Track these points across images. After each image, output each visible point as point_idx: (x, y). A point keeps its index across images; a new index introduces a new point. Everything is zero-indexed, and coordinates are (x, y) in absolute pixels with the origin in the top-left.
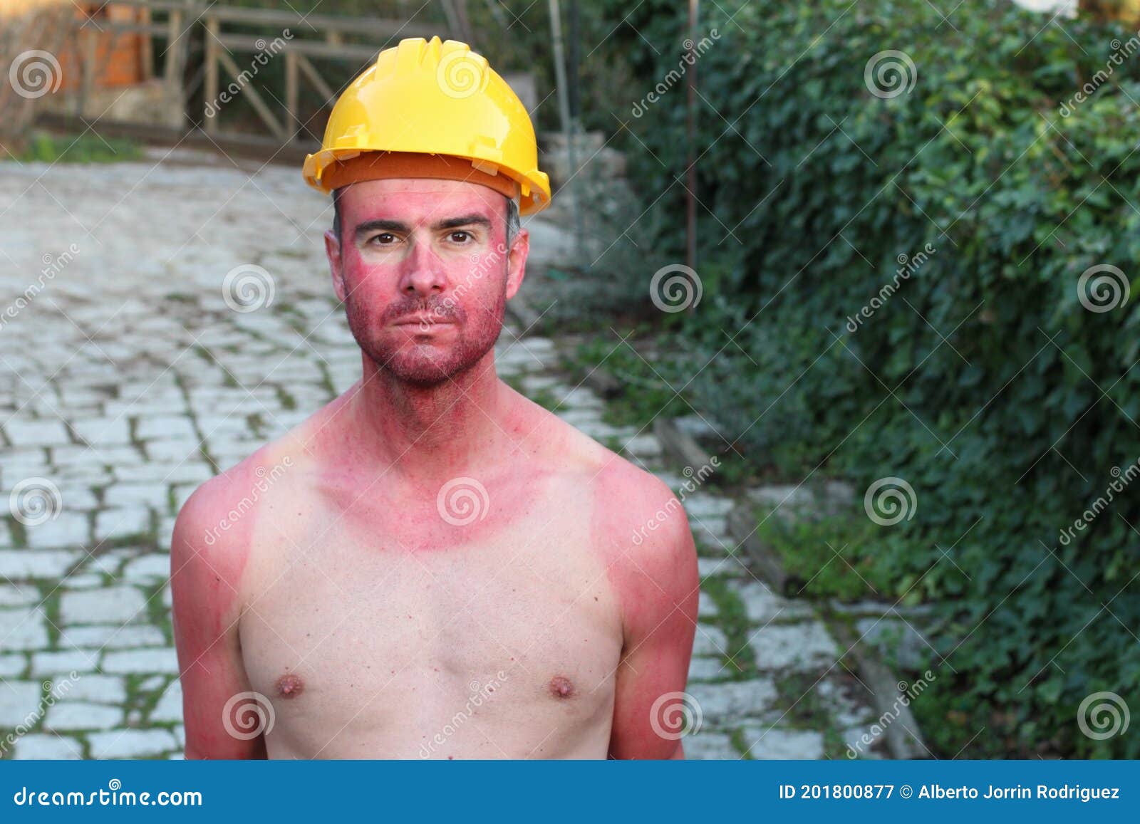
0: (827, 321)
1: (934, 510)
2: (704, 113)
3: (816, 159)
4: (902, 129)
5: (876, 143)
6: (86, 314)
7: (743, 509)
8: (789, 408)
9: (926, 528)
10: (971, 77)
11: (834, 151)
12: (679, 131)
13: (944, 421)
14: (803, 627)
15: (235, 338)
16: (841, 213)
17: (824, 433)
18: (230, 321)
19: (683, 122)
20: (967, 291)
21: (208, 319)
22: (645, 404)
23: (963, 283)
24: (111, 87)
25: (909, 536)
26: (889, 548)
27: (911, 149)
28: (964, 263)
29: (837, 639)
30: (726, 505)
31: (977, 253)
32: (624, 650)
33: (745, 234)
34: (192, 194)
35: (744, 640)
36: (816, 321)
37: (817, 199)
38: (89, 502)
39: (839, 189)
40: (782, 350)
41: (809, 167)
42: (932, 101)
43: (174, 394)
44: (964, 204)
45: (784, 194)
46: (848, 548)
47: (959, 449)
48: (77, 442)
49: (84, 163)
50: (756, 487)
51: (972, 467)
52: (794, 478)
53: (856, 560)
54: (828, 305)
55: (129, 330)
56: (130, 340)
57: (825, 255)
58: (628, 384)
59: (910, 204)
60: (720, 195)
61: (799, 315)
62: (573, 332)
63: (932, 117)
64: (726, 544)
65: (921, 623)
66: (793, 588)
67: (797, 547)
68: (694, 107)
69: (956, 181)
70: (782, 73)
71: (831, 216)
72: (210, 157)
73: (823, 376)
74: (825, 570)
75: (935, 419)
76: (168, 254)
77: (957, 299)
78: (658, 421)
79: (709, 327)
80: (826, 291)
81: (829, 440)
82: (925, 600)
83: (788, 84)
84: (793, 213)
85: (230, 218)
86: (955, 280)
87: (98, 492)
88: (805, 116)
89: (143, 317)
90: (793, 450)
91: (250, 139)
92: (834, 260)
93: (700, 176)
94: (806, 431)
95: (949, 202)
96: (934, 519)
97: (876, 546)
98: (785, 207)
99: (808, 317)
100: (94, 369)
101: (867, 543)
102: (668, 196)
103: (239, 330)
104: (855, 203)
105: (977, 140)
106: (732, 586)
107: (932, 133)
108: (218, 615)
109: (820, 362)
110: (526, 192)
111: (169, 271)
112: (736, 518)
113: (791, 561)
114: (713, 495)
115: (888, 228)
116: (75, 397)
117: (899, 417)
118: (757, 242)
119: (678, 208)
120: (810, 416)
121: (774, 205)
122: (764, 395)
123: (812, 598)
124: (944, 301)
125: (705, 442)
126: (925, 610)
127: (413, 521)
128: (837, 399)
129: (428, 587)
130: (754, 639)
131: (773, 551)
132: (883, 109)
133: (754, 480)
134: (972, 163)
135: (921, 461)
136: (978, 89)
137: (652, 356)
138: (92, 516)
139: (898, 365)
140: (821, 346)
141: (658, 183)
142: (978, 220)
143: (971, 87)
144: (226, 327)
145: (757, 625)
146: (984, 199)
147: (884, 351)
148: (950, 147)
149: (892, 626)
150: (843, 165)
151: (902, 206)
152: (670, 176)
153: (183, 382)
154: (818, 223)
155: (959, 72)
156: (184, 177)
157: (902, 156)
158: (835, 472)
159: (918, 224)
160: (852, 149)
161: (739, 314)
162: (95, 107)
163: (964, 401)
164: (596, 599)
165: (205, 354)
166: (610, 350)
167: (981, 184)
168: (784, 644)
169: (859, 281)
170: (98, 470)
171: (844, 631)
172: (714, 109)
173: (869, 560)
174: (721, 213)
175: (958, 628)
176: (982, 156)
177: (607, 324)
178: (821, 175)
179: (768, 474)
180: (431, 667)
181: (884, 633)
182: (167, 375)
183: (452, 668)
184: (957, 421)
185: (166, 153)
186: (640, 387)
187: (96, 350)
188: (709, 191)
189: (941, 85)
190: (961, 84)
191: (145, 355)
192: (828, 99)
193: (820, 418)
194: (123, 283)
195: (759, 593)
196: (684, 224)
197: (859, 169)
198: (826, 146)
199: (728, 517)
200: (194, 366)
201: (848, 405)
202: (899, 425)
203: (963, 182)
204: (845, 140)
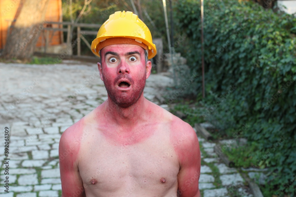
0: (239, 97)
1: (268, 144)
2: (206, 45)
3: (235, 55)
4: (257, 45)
5: (250, 50)
6: (47, 102)
7: (218, 145)
8: (230, 120)
9: (266, 149)
10: (274, 31)
11: (239, 53)
12: (200, 50)
13: (270, 121)
14: (234, 175)
15: (86, 107)
16: (242, 68)
17: (239, 126)
18: (84, 102)
19: (201, 48)
20: (275, 86)
21: (79, 102)
22: (192, 120)
23: (273, 83)
24: (53, 45)
25: (262, 151)
26: (256, 154)
27: (259, 50)
28: (273, 78)
29: (243, 177)
30: (214, 145)
31: (277, 75)
32: (180, 169)
33: (217, 77)
34: (75, 71)
35: (219, 178)
36: (236, 97)
37: (235, 66)
38: (49, 148)
39: (241, 62)
40: (227, 105)
41: (233, 57)
42: (264, 37)
43: (70, 121)
44: (273, 63)
45: (227, 65)
46: (246, 155)
47: (274, 128)
48: (45, 133)
49: (47, 64)
50: (221, 140)
51: (278, 132)
52: (231, 138)
53: (248, 157)
54: (239, 93)
55: (58, 105)
56: (59, 108)
57: (237, 80)
58: (188, 115)
59: (259, 65)
60: (210, 66)
61: (232, 96)
62: (173, 103)
63: (264, 41)
64: (214, 154)
65: (265, 173)
66: (231, 165)
67: (232, 154)
68: (203, 43)
69: (271, 57)
70: (225, 33)
71: (239, 70)
72: (79, 62)
73: (238, 111)
74: (240, 160)
75: (268, 121)
76: (68, 86)
77: (272, 88)
78: (196, 124)
79: (209, 100)
80: (238, 89)
81: (240, 128)
82: (266, 167)
83: (227, 36)
84: (229, 70)
85: (84, 77)
86: (271, 83)
87: (51, 145)
88: (232, 44)
89: (62, 102)
90: (231, 131)
91: (89, 57)
92: (240, 81)
93: (205, 62)
94: (234, 126)
95: (269, 63)
96: (268, 146)
97: (253, 154)
98: (227, 68)
99: (234, 96)
100: (49, 115)
101: (250, 153)
102: (197, 68)
103: (87, 104)
104: (245, 66)
105: (276, 47)
106: (216, 165)
107: (264, 46)
108: (72, 163)
109: (238, 108)
110: (150, 48)
111: (68, 90)
112: (216, 148)
113: (231, 158)
114: (210, 142)
115: (254, 71)
116: (44, 122)
117: (258, 121)
118: (220, 78)
119: (199, 71)
120: (235, 122)
121: (224, 68)
122: (223, 117)
123: (236, 167)
124: (269, 88)
125: (208, 129)
126: (266, 170)
127: (123, 137)
128: (242, 117)
129: (128, 155)
130: (222, 178)
131: (226, 156)
132: (252, 41)
133: (221, 138)
134: (275, 53)
135: (264, 132)
136: (276, 34)
137: (194, 108)
138: (49, 151)
139: (258, 107)
140: (238, 104)
141: (194, 64)
142: (277, 67)
143: (274, 33)
144: (83, 104)
145: (222, 174)
146: (278, 61)
147: (254, 104)
148: (269, 49)
149: (258, 174)
150: (242, 56)
151: (258, 66)
152: (197, 62)
153: (72, 118)
154: (236, 72)
155: (271, 30)
156: (72, 67)
157: (257, 52)
158: (242, 136)
159: (261, 69)
160: (244, 52)
161: (216, 96)
162: (49, 50)
163: (275, 116)
164: (172, 156)
165: (78, 111)
166: (182, 107)
167: (277, 58)
168: (229, 179)
169: (247, 86)
170: (51, 140)
171: (245, 175)
172: (208, 44)
173: (251, 157)
174: (211, 70)
175: (275, 174)
176: (277, 51)
177: (182, 100)
178: (236, 59)
179: (225, 137)
180: (130, 176)
181: (255, 175)
182: (69, 116)
183: (135, 176)
184: (273, 121)
185: (67, 61)
186: (191, 116)
187: (50, 110)
188: (208, 65)
189: (267, 33)
190: (272, 33)
191: (63, 111)
192: (237, 39)
193: (238, 122)
194: (56, 94)
195: (223, 166)
196: (201, 74)
197: (246, 57)
198: (237, 51)
199: (214, 148)
200: (75, 114)
201: (245, 118)
202: (258, 123)
203: (273, 58)
204: (242, 50)
